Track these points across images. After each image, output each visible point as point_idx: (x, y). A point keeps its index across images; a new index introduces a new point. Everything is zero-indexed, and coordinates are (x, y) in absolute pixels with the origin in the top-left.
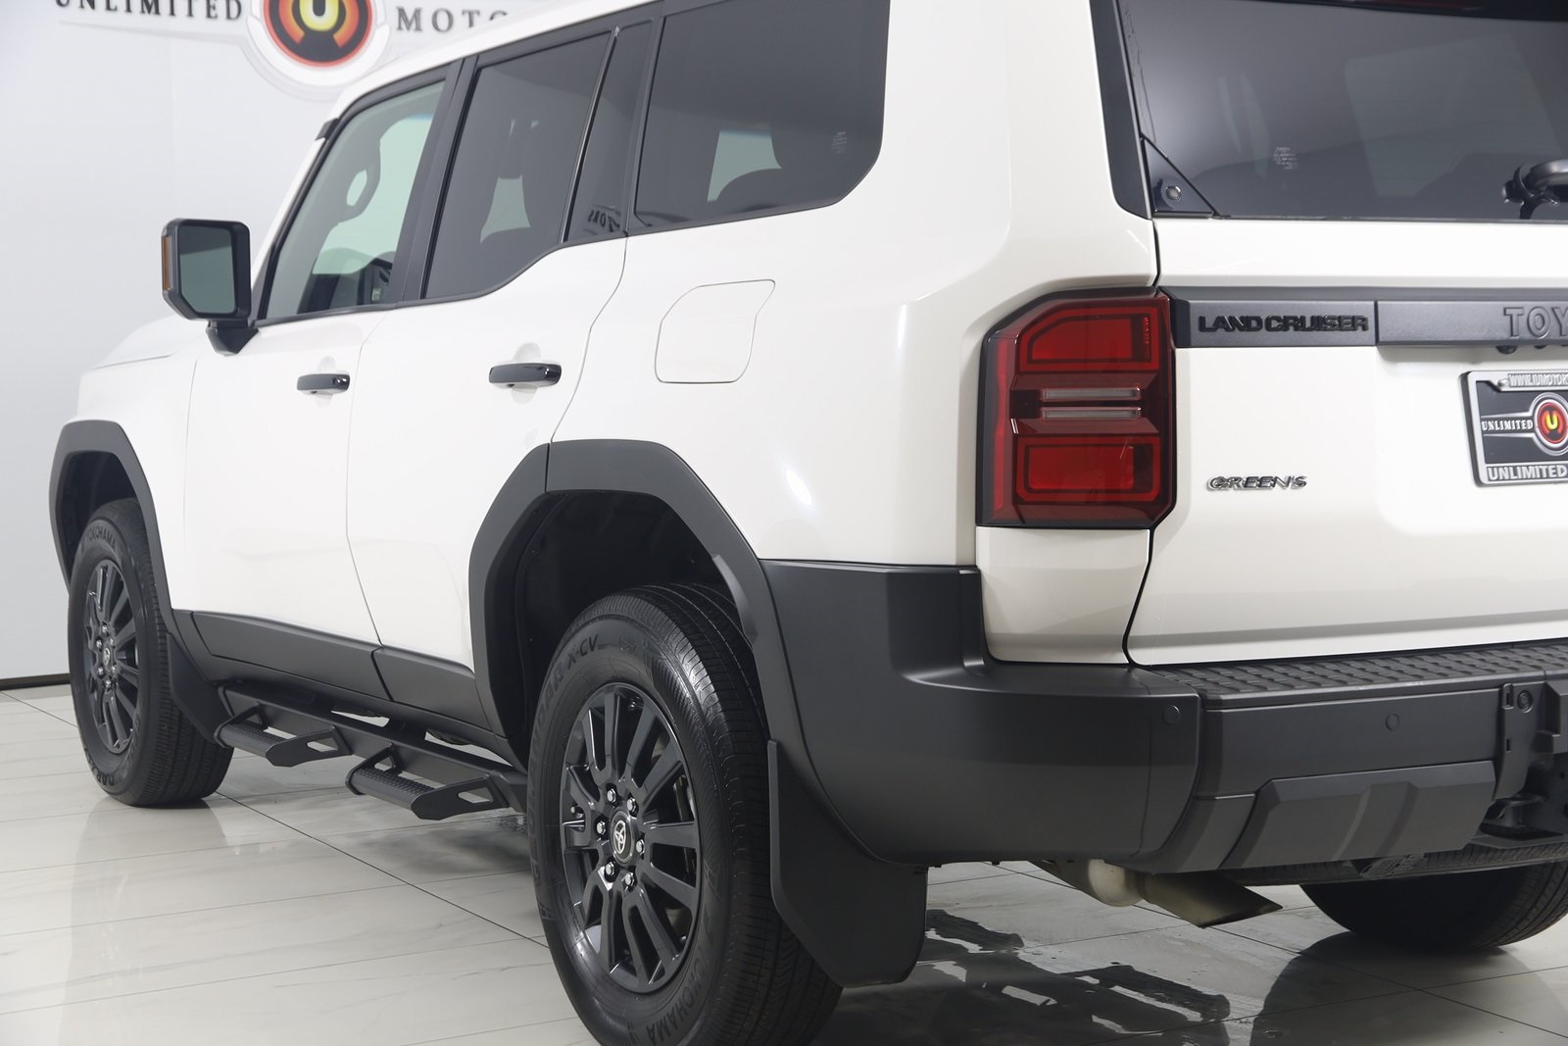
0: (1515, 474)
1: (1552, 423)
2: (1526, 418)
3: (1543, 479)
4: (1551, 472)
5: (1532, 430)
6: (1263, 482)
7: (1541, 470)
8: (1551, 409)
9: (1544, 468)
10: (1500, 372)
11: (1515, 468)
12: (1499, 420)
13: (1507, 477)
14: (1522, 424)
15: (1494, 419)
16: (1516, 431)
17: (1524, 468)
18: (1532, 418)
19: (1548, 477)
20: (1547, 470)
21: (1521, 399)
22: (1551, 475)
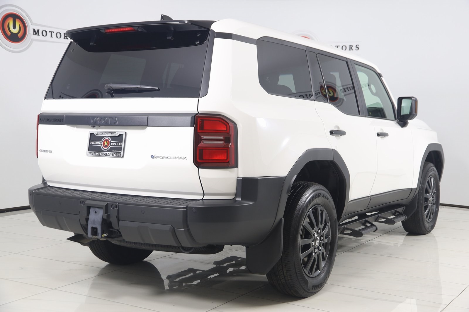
0: (94, 154)
1: (106, 143)
2: (101, 142)
3: (100, 155)
4: (102, 154)
5: (101, 145)
6: (46, 151)
7: (100, 154)
8: (107, 140)
9: (101, 153)
10: (96, 131)
11: (94, 153)
12: (94, 142)
13: (92, 155)
14: (99, 143)
15: (93, 142)
16: (98, 145)
17: (96, 153)
18: (102, 142)
19: (101, 155)
20: (101, 154)
21: (100, 138)
22: (102, 155)
